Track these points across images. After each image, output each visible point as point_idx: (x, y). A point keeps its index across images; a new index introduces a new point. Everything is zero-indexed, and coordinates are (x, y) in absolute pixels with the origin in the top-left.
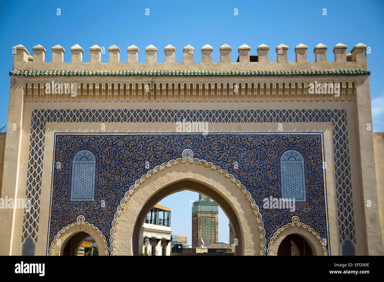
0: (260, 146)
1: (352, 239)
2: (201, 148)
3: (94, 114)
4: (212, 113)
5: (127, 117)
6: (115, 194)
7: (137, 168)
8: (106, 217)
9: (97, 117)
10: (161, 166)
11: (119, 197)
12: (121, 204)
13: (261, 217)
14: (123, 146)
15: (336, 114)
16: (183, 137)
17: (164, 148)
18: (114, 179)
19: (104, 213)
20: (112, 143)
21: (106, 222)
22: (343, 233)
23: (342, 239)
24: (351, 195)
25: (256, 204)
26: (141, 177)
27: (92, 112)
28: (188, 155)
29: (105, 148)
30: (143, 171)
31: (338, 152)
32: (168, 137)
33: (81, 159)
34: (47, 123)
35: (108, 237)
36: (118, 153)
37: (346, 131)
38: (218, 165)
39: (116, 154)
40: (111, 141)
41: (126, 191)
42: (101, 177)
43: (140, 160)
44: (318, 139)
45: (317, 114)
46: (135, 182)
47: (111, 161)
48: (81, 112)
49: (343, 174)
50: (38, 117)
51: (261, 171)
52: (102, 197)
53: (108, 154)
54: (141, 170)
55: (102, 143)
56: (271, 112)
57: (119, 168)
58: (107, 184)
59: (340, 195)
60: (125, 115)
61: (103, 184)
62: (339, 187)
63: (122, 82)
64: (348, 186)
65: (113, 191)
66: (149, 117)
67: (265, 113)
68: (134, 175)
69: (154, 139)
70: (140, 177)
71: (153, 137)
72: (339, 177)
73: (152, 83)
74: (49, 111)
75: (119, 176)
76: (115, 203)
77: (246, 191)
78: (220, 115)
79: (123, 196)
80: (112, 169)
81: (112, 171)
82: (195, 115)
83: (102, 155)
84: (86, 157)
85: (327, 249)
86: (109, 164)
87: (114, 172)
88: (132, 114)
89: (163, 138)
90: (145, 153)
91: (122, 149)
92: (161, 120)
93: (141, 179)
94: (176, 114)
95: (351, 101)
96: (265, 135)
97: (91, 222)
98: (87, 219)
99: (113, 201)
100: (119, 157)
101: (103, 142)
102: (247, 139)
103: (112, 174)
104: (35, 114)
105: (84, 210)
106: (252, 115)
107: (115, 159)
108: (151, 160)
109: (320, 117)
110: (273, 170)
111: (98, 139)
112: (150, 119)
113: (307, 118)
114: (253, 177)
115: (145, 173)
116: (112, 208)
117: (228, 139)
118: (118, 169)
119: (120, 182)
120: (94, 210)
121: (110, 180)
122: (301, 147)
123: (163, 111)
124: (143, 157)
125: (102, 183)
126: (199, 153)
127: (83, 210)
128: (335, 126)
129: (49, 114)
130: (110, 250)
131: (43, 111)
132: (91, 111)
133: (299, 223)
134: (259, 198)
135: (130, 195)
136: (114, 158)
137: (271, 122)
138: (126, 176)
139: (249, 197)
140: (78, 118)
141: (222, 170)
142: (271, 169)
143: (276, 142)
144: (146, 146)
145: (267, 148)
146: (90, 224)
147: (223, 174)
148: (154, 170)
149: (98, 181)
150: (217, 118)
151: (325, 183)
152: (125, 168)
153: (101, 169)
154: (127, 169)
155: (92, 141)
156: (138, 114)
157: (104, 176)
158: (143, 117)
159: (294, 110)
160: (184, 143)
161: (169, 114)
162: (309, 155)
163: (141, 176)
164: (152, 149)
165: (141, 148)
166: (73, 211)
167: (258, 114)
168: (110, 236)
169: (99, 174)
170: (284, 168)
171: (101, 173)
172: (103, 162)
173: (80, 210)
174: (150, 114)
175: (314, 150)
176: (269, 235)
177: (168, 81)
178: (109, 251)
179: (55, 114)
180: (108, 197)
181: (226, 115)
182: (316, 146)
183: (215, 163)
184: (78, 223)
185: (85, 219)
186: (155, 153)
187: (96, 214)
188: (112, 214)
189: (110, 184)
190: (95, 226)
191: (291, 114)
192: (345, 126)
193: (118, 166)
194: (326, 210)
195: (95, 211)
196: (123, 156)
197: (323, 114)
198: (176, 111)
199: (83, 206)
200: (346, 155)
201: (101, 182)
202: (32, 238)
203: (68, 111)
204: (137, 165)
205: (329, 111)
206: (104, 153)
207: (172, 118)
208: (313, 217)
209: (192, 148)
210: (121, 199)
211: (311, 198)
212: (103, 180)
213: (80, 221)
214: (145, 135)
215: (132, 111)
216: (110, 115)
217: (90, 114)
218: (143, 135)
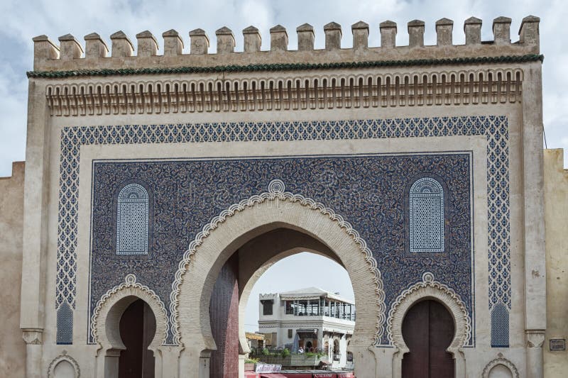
0: (381, 172)
1: (505, 302)
2: (296, 178)
3: (145, 132)
4: (312, 126)
5: (191, 135)
6: (176, 244)
7: (206, 208)
9: (149, 136)
10: (239, 205)
11: (181, 248)
12: (184, 259)
13: (380, 275)
14: (186, 177)
15: (492, 123)
16: (270, 162)
17: (244, 178)
18: (175, 224)
19: (161, 271)
20: (171, 173)
21: (165, 284)
22: (495, 295)
23: (493, 303)
24: (508, 241)
25: (373, 256)
26: (212, 221)
27: (142, 129)
28: (277, 188)
29: (161, 180)
30: (214, 212)
31: (493, 179)
32: (249, 162)
33: (129, 196)
34: (81, 146)
35: (168, 303)
36: (179, 187)
37: (505, 148)
38: (320, 202)
39: (177, 189)
40: (169, 169)
41: (191, 241)
42: (157, 221)
44: (465, 161)
45: (464, 123)
46: (202, 228)
47: (169, 198)
48: (127, 129)
49: (499, 211)
50: (69, 139)
51: (382, 210)
52: (159, 248)
53: (166, 189)
54: (212, 210)
55: (157, 174)
56: (398, 123)
58: (165, 230)
59: (493, 241)
60: (188, 133)
62: (492, 230)
63: (181, 82)
64: (505, 228)
65: (173, 241)
66: (222, 134)
67: (389, 123)
68: (201, 218)
69: (230, 167)
70: (210, 221)
71: (228, 162)
72: (492, 215)
73: (223, 82)
74: (84, 128)
75: (181, 220)
76: (177, 258)
77: (359, 238)
78: (323, 128)
79: (187, 248)
80: (171, 210)
81: (172, 213)
82: (287, 129)
83: (156, 189)
84: (136, 194)
85: (471, 316)
86: (167, 203)
87: (174, 214)
88: (197, 131)
89: (242, 165)
90: (217, 186)
91: (185, 181)
92: (239, 138)
93: (211, 224)
94: (260, 129)
95: (514, 102)
96: (388, 157)
97: (144, 283)
98: (139, 279)
99: (173, 254)
100: (180, 193)
102: (362, 163)
103: (171, 217)
104: (66, 134)
105: (135, 267)
106: (370, 127)
107: (175, 196)
108: (225, 196)
109: (469, 128)
110: (399, 207)
111: (152, 167)
112: (224, 137)
113: (450, 131)
114: (370, 219)
115: (217, 215)
116: (172, 264)
117: (334, 163)
118: (179, 210)
119: (183, 228)
120: (148, 267)
121: (169, 225)
122: (440, 173)
123: (242, 124)
124: (214, 192)
125: (159, 230)
126: (294, 186)
127: (133, 267)
128: (490, 141)
129: (84, 133)
131: (75, 129)
132: (140, 128)
133: (432, 282)
134: (377, 248)
135: (197, 246)
136: (173, 194)
137: (398, 137)
138: (190, 220)
139: (363, 247)
140: (123, 138)
141: (325, 209)
142: (396, 205)
143: (404, 167)
144: (218, 177)
145: (391, 176)
146: (143, 286)
147: (327, 215)
148: (229, 210)
149: (153, 227)
150: (319, 134)
151: (472, 224)
152: (189, 208)
153: (157, 210)
154: (192, 210)
155: (143, 170)
156: (206, 130)
157: (161, 219)
158: (213, 134)
159: (431, 119)
160: (271, 171)
161: (251, 129)
162: (451, 184)
163: (211, 219)
164: (226, 181)
165: (211, 179)
166: (120, 269)
167: (379, 126)
168: (170, 302)
169: (153, 217)
170: (414, 204)
171: (156, 215)
172: (159, 200)
173: (129, 268)
174: (224, 130)
175: (458, 177)
176: (389, 300)
177: (246, 79)
178: (169, 323)
179: (92, 133)
180: (166, 249)
181: (333, 128)
182: (462, 171)
183: (316, 200)
184: (128, 284)
185: (137, 279)
186: (230, 186)
188: (172, 272)
189: (168, 230)
190: (150, 289)
191: (426, 125)
192: (505, 140)
193: (180, 206)
194: (472, 263)
195: (150, 268)
197: (473, 123)
198: (260, 125)
199: (133, 261)
200: (504, 184)
201: (157, 228)
202: (68, 303)
203: (110, 128)
204: (206, 204)
205: (483, 118)
206: (160, 187)
208: (454, 273)
209: (283, 177)
210: (184, 252)
211: (451, 246)
212: (159, 225)
213: (129, 282)
214: (217, 161)
215: (198, 126)
216: (167, 132)
217: (140, 132)
218: (213, 161)
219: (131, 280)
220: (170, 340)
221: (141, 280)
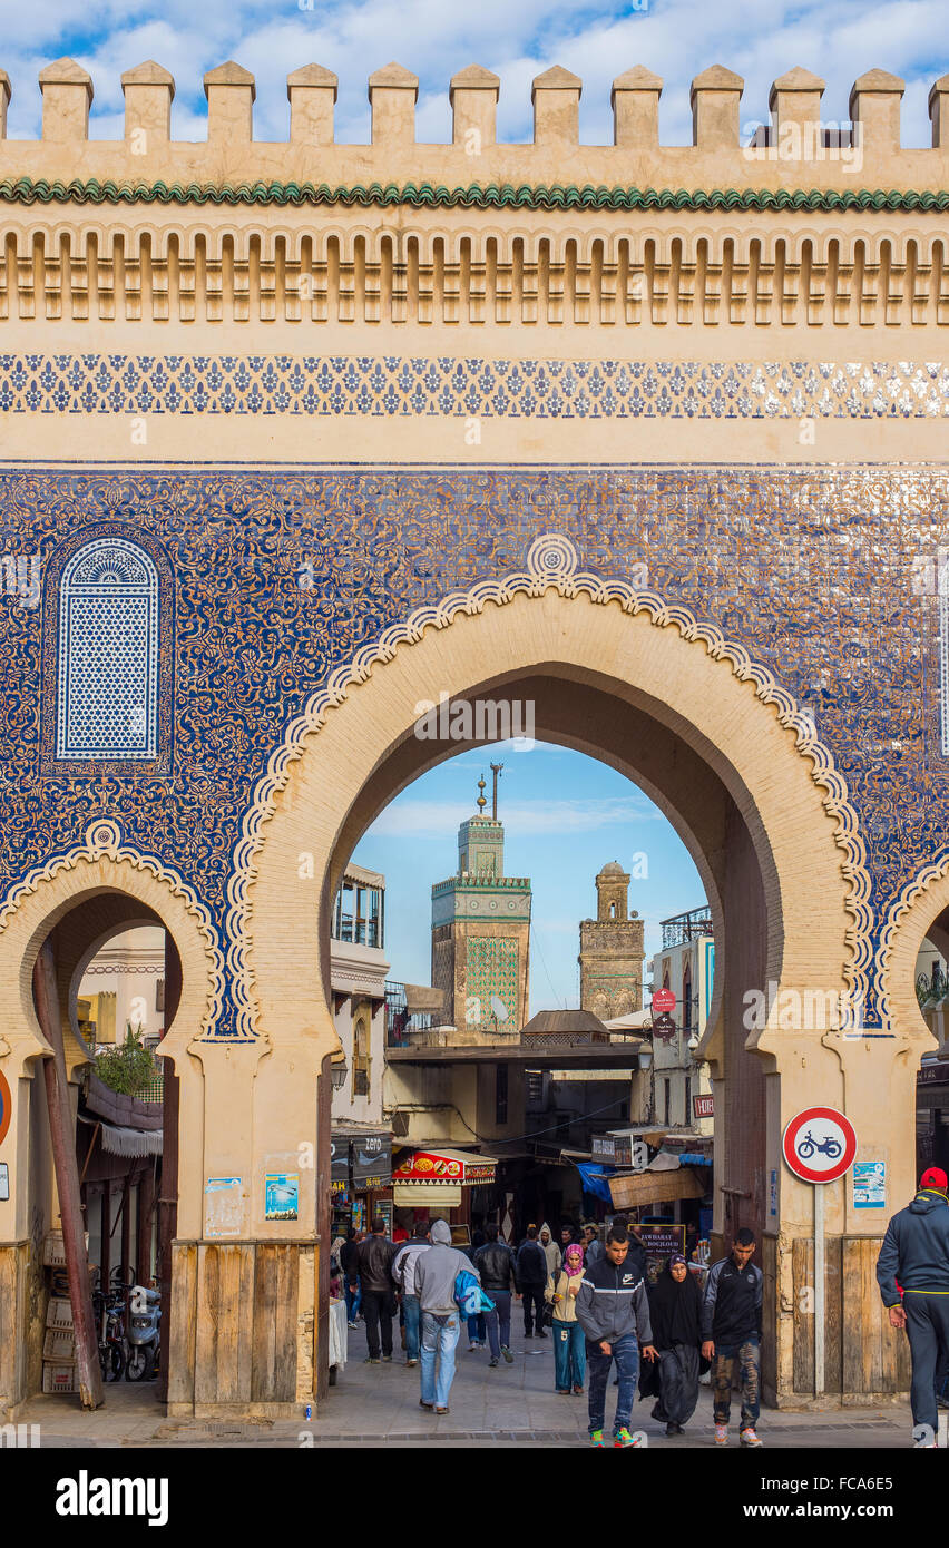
0: (856, 520)
2: (610, 535)
3: (145, 377)
4: (656, 375)
5: (292, 393)
6: (246, 729)
7: (336, 619)
8: (210, 826)
9: (159, 390)
10: (438, 609)
11: (262, 741)
12: (271, 774)
13: (856, 823)
14: (277, 523)
16: (531, 482)
18: (242, 667)
19: (199, 811)
20: (228, 508)
21: (210, 851)
25: (836, 768)
26: (356, 658)
27: (137, 369)
28: (553, 560)
29: (197, 528)
30: (364, 630)
32: (468, 479)
33: (96, 578)
35: (222, 910)
36: (256, 552)
38: (681, 603)
39: (247, 558)
40: (222, 496)
41: (294, 717)
42: (184, 655)
43: (348, 581)
46: (326, 679)
47: (224, 585)
48: (91, 367)
51: (861, 631)
52: (191, 741)
53: (213, 557)
54: (356, 626)
55: (185, 509)
56: (907, 374)
57: (260, 615)
58: (212, 685)
60: (283, 384)
61: (194, 688)
63: (270, 231)
65: (236, 717)
66: (385, 391)
68: (322, 649)
69: (410, 492)
70: (351, 658)
71: (405, 480)
73: (400, 234)
75: (262, 654)
76: (248, 770)
77: (794, 713)
79: (279, 739)
80: (229, 624)
81: (231, 630)
82: (583, 383)
83: (184, 559)
84: (120, 571)
86: (217, 600)
87: (240, 635)
88: (311, 379)
89: (447, 487)
90: (371, 552)
91: (272, 534)
92: (437, 405)
93: (354, 666)
94: (501, 381)
97: (146, 848)
98: (130, 836)
99: (236, 759)
100: (257, 570)
101: (187, 502)
102: (802, 491)
103: (230, 645)
105: (117, 798)
107: (242, 579)
108: (396, 583)
110: (909, 623)
111: (167, 488)
112: (392, 402)
114: (827, 657)
115: (373, 641)
116: (235, 790)
118: (255, 622)
119: (266, 678)
120: (157, 798)
121: (224, 669)
123: (446, 363)
124: (364, 570)
125: (191, 683)
126: (603, 556)
127: (111, 800)
130: (229, 963)
132: (131, 365)
134: (847, 744)
135: (311, 733)
136: (237, 572)
138: (288, 653)
139: (806, 740)
140: (76, 395)
141: (695, 625)
142: (900, 618)
143: (923, 505)
144: (375, 523)
145: (884, 531)
146: (141, 858)
147: (700, 645)
148: (408, 624)
149: (173, 675)
150: (677, 401)
152: (285, 617)
153: (184, 622)
154: (295, 623)
155: (142, 497)
156: (338, 378)
157: (196, 650)
158: (358, 391)
160: (536, 511)
161: (474, 380)
163: (355, 653)
164: (399, 535)
165: (353, 530)
166: (71, 804)
168: (229, 907)
169: (174, 644)
171: (183, 637)
172: (192, 592)
173: (98, 799)
174: (392, 379)
176: (882, 897)
177: (469, 229)
178: (226, 968)
180: (214, 743)
183: (667, 597)
184: (93, 850)
185: (122, 835)
186: (412, 553)
187: (169, 816)
188: (234, 813)
189: (221, 685)
190: (165, 866)
193: (258, 611)
195: (164, 803)
196: (277, 566)
198: (502, 367)
199: (111, 780)
201: (184, 677)
203: (34, 362)
204: (338, 604)
206: (196, 552)
207: (487, 399)
209: (572, 529)
210: (272, 751)
212: (192, 667)
213: (99, 844)
214: (367, 473)
215: (311, 365)
216: (215, 382)
217: (131, 376)
218: (361, 473)
219: (104, 838)
220: (227, 1023)
221: (134, 835)
